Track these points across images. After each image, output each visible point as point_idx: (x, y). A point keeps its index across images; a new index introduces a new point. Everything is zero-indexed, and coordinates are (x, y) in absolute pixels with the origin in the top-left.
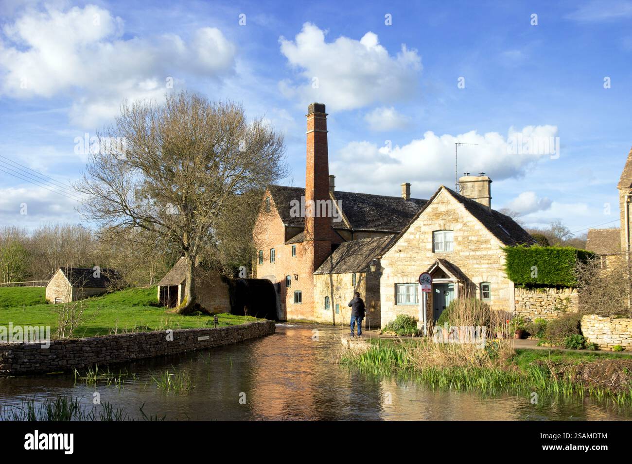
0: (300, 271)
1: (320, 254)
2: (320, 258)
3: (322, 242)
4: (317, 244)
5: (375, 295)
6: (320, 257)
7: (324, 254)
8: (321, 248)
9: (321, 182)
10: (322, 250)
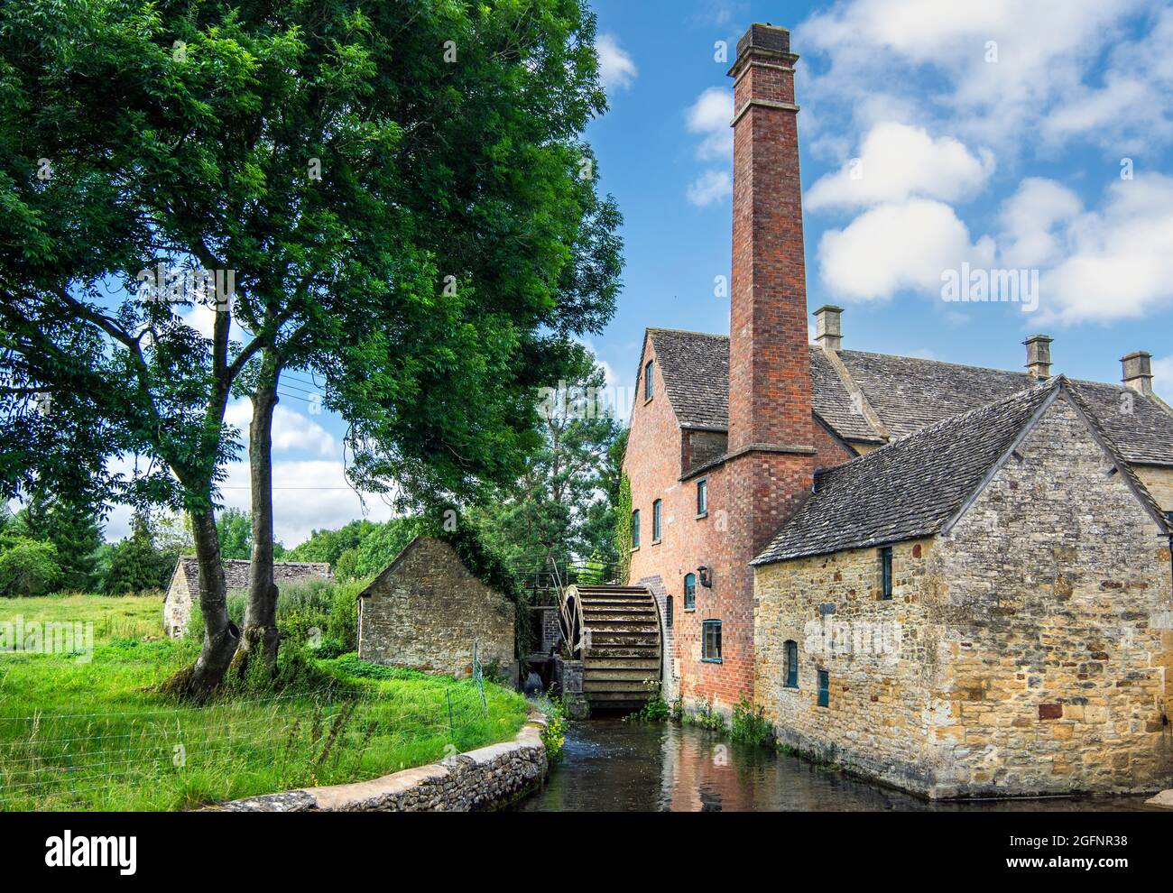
0: (718, 558)
1: (776, 499)
2: (774, 512)
3: (781, 458)
4: (765, 466)
5: (978, 640)
6: (776, 508)
7: (789, 497)
8: (778, 479)
9: (778, 265)
10: (781, 483)
